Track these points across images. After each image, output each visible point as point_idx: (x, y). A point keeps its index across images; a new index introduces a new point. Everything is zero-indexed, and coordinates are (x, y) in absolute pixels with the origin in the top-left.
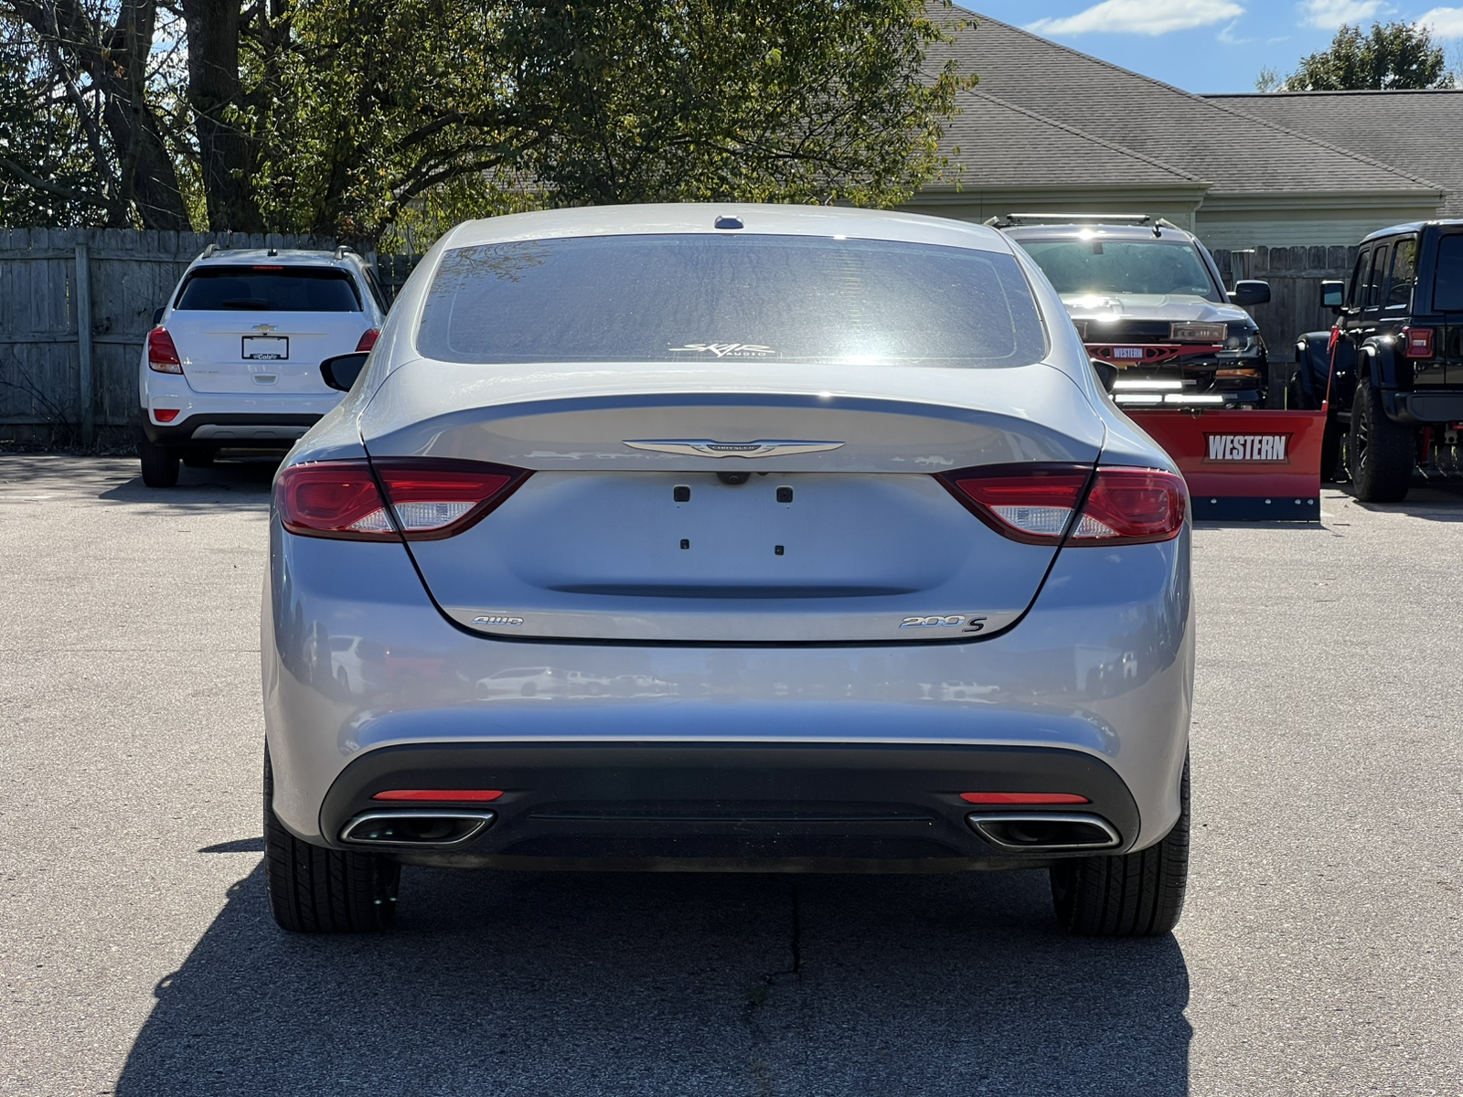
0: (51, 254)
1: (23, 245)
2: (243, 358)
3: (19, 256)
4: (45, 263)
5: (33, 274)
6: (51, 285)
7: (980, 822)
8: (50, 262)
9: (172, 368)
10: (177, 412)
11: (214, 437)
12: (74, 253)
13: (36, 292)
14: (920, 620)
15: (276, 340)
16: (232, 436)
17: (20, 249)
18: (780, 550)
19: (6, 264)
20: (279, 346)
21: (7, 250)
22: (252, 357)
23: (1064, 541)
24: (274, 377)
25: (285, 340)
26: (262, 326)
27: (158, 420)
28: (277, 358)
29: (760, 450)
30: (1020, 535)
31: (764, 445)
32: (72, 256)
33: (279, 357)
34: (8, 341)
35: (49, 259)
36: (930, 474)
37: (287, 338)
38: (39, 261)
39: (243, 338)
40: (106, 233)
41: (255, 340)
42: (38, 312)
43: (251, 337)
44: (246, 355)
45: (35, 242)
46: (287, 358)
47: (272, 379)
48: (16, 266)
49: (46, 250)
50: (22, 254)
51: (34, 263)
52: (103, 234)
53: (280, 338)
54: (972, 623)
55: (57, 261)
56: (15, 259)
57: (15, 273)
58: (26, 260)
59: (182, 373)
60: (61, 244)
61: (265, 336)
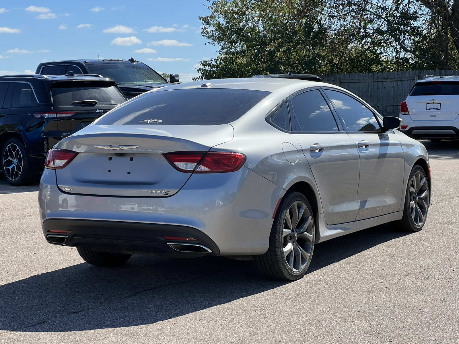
0: (408, 79)
1: (401, 76)
2: (427, 110)
3: (399, 80)
4: (407, 81)
5: (403, 85)
6: (408, 88)
7: (169, 244)
8: (408, 81)
9: (407, 113)
10: (407, 126)
11: (418, 134)
12: (415, 78)
13: (404, 90)
14: (153, 191)
15: (437, 104)
16: (423, 133)
17: (400, 78)
18: (129, 173)
19: (396, 82)
20: (438, 106)
21: (396, 78)
22: (429, 109)
23: (193, 172)
24: (436, 115)
25: (440, 104)
26: (432, 100)
27: (402, 129)
28: (437, 110)
29: (120, 148)
30: (182, 170)
31: (121, 147)
32: (414, 79)
33: (437, 109)
34: (396, 105)
35: (408, 80)
36: (161, 154)
37: (440, 103)
38: (405, 81)
39: (427, 104)
40: (424, 72)
41: (431, 104)
42: (405, 96)
43: (429, 103)
44: (428, 109)
45: (404, 75)
46: (440, 110)
47: (435, 116)
48: (399, 83)
49: (407, 78)
50: (400, 79)
51: (404, 81)
52: (423, 72)
53: (438, 103)
54: (166, 193)
55: (410, 81)
56: (398, 81)
57: (398, 84)
58: (402, 81)
59: (409, 115)
60: (411, 75)
61: (433, 103)
